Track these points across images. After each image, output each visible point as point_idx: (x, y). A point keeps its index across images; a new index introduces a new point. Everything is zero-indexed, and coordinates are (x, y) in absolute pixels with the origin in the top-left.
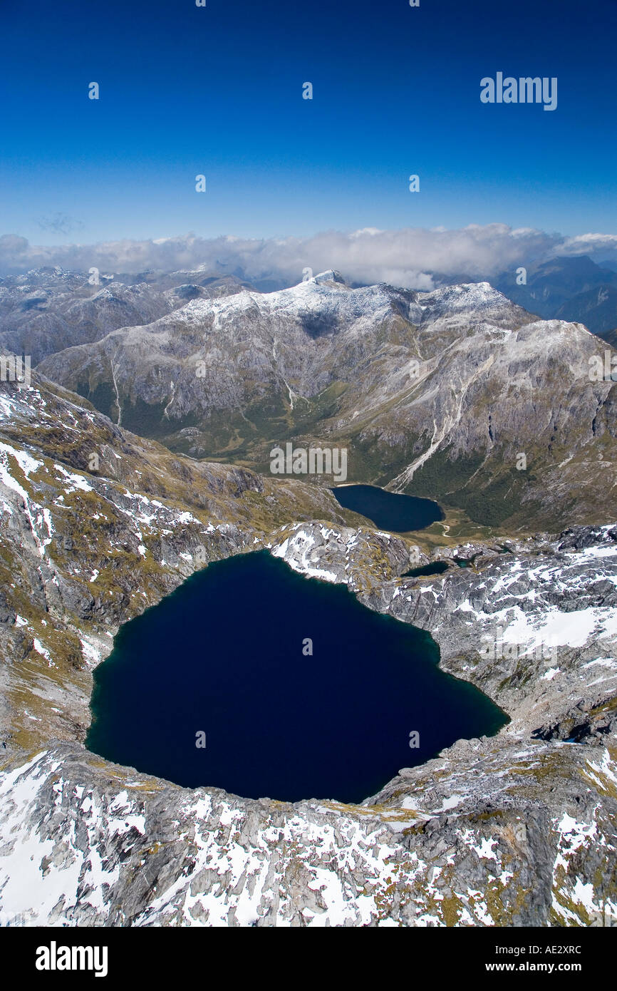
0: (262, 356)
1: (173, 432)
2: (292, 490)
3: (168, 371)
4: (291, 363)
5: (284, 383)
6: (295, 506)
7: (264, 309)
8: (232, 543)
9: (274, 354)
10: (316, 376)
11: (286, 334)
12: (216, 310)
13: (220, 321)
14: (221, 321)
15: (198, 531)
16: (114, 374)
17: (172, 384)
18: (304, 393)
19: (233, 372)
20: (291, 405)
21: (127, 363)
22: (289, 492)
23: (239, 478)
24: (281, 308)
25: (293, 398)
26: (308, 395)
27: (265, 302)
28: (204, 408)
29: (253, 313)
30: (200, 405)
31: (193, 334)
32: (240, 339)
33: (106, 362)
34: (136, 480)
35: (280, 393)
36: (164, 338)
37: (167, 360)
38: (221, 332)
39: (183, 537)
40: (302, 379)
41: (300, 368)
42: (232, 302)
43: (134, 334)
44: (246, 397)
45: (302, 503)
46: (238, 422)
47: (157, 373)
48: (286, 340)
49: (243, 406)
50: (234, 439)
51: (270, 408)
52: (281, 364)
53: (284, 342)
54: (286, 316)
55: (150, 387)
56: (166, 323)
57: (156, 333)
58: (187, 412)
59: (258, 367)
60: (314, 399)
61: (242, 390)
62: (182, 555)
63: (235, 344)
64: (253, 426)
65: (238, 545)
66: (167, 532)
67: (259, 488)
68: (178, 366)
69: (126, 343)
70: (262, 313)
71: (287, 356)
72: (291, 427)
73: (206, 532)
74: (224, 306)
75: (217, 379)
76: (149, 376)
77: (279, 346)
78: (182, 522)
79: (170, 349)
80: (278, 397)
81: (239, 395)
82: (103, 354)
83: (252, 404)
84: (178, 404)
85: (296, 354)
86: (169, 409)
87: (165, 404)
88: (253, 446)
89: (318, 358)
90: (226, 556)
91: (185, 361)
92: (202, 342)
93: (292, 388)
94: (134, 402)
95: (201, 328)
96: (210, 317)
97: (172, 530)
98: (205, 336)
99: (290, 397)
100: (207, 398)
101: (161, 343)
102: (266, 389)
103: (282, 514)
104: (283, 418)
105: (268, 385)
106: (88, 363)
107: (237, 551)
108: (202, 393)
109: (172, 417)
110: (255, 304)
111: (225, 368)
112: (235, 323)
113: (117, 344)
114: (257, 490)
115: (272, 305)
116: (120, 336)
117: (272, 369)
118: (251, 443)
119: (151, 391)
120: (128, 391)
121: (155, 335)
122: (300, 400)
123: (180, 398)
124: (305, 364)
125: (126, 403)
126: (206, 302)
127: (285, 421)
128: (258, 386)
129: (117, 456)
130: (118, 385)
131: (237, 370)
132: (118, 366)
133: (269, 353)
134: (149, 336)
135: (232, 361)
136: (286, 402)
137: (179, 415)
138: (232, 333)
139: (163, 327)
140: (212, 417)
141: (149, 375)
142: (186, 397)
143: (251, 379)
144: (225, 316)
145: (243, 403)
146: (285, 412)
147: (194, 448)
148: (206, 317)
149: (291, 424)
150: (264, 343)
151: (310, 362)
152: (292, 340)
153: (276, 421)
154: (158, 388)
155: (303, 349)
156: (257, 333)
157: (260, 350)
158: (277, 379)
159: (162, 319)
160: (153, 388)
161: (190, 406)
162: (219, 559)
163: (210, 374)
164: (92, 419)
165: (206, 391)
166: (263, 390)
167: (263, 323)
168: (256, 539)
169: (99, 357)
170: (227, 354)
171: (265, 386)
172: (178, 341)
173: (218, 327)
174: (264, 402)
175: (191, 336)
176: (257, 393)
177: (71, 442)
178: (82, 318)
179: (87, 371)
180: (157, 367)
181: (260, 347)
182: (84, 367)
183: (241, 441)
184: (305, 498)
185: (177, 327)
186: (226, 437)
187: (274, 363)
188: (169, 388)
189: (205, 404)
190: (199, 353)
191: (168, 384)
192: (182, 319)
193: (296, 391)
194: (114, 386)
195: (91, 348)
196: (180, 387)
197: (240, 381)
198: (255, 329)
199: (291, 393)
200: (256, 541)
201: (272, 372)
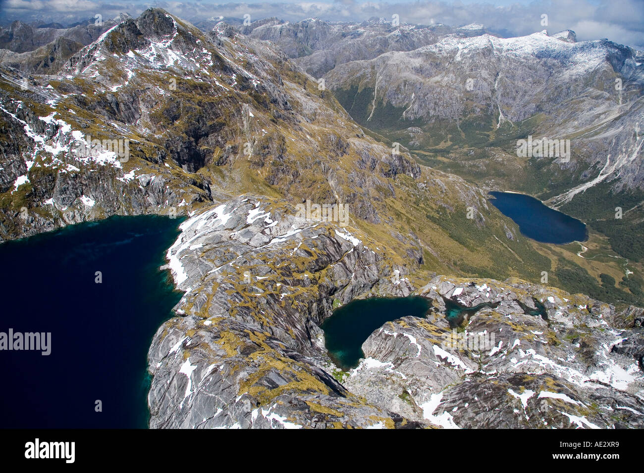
0: (485, 84)
1: (403, 129)
2: (447, 183)
3: (413, 85)
4: (508, 93)
5: (498, 108)
6: (443, 196)
7: (498, 50)
8: (151, 200)
9: (496, 85)
10: (525, 106)
11: (510, 71)
12: (460, 46)
13: (461, 55)
14: (463, 55)
15: (113, 176)
16: (377, 83)
17: (413, 95)
18: (512, 118)
19: (460, 93)
20: (498, 125)
21: (387, 76)
22: (442, 184)
23: (397, 163)
24: (512, 50)
25: (501, 120)
26: (514, 120)
27: (499, 45)
28: (431, 115)
29: (487, 51)
30: (428, 113)
31: (438, 62)
32: (472, 70)
33: (374, 74)
34: (259, 137)
35: (492, 114)
36: (417, 62)
37: (414, 77)
38: (459, 63)
39: (90, 178)
40: (514, 108)
41: (514, 99)
42: (474, 41)
43: (397, 57)
44: (464, 113)
45: (450, 195)
46: (453, 130)
47: (405, 86)
48: (508, 75)
49: (460, 119)
50: (445, 142)
51: (480, 124)
52: (499, 94)
53: (507, 77)
54: (514, 57)
55: (397, 94)
56: (422, 52)
57: (414, 58)
58: (418, 116)
59: (479, 92)
60: (518, 124)
61: (462, 107)
62: (84, 199)
63: (467, 73)
64: (463, 135)
65: (158, 204)
66: (71, 168)
67: (415, 174)
68: (421, 83)
69: (390, 62)
70: (495, 52)
71: (505, 88)
72: (491, 140)
73: (121, 179)
74: (468, 44)
75: (446, 96)
76: (399, 88)
77: (501, 79)
78: (97, 162)
79: (419, 71)
80: (489, 117)
81: (460, 111)
82: (373, 68)
83: (467, 119)
84: (413, 110)
85: (514, 88)
86: (407, 112)
87: (405, 108)
88: (457, 149)
89: (530, 93)
90: (136, 212)
91: (427, 80)
92: (444, 69)
93: (503, 112)
94: (385, 103)
95: (446, 58)
96: (455, 51)
97: (80, 168)
98: (447, 64)
99: (499, 119)
100: (435, 109)
101: (414, 65)
102: (481, 109)
103: (426, 199)
104: (488, 133)
105: (484, 107)
106: (361, 73)
107: (156, 210)
108: (432, 105)
109: (407, 118)
110: (491, 45)
111: (455, 89)
112: (471, 57)
113: (384, 62)
114: (412, 175)
115: (505, 48)
116: (387, 57)
117: (490, 96)
118: (456, 147)
119: (398, 98)
120: (382, 96)
121: (412, 60)
122: (507, 123)
123: (416, 106)
124: (519, 96)
125: (380, 103)
126: (455, 41)
127: (488, 136)
128: (476, 106)
129: (251, 115)
130: (378, 91)
131: (463, 92)
132: (381, 77)
133: (491, 83)
134: (407, 59)
135: (461, 85)
136: (494, 121)
137: (412, 118)
138: (467, 64)
139: (419, 55)
140: (434, 123)
141: (399, 86)
142: (421, 106)
143: (472, 100)
144: (466, 51)
145: (461, 117)
146: (492, 129)
147: (412, 142)
148: (452, 51)
149: (492, 138)
150: (489, 75)
151: (523, 96)
152: (513, 76)
153: (481, 134)
154: (403, 96)
155: (520, 84)
156: (486, 67)
157: (485, 79)
158: (493, 104)
159: (420, 49)
160: (399, 96)
161: (422, 113)
162: (126, 214)
163: (442, 92)
164: (255, 84)
165: (436, 103)
166: (479, 110)
167: (493, 60)
168: (184, 201)
169: (370, 70)
170: (459, 79)
171: (482, 107)
172: (427, 66)
173: (458, 58)
174: (476, 119)
175: (437, 63)
176: (473, 111)
177: (213, 95)
178: (378, 47)
179: (360, 79)
180: (405, 82)
181: (486, 77)
182: (358, 75)
183: (449, 143)
184: (454, 192)
185: (429, 56)
186: (441, 138)
187: (493, 91)
188: (410, 98)
189: (432, 112)
190: (440, 76)
191: (411, 94)
192: (434, 50)
193: (505, 115)
194: (374, 91)
195: (366, 63)
196: (418, 98)
197: (463, 100)
198: (486, 64)
199: (501, 116)
200: (182, 204)
201: (489, 98)
